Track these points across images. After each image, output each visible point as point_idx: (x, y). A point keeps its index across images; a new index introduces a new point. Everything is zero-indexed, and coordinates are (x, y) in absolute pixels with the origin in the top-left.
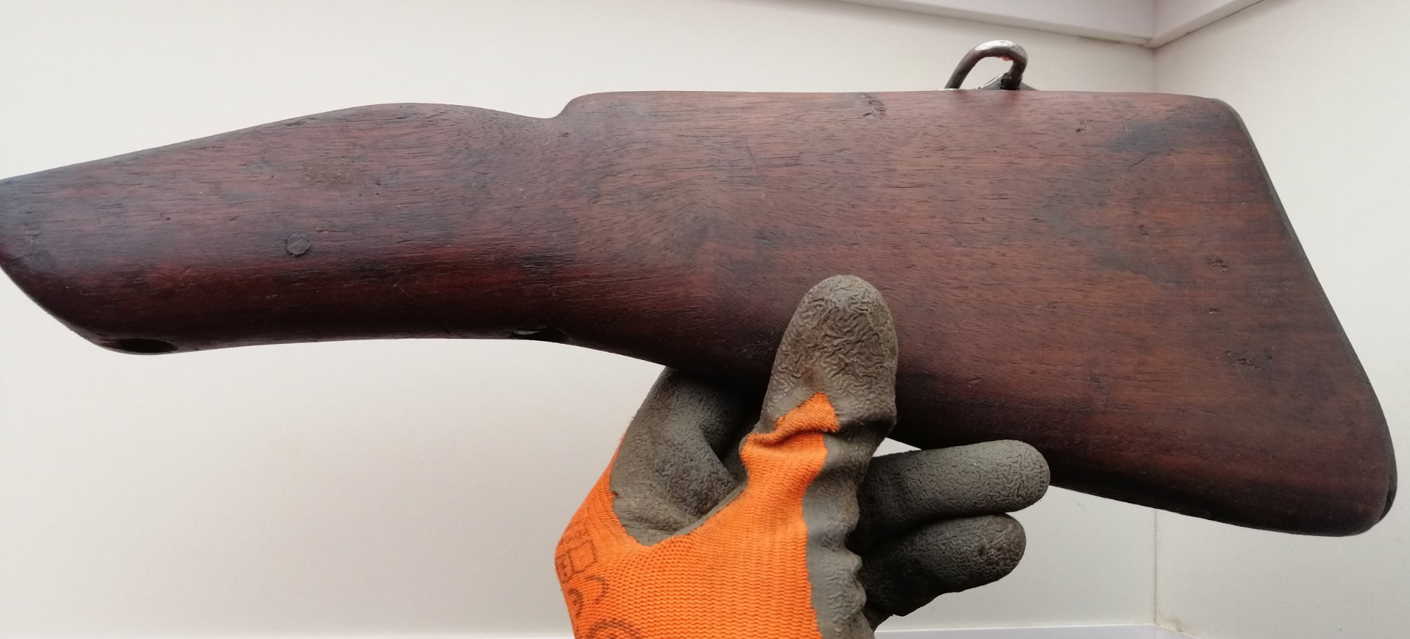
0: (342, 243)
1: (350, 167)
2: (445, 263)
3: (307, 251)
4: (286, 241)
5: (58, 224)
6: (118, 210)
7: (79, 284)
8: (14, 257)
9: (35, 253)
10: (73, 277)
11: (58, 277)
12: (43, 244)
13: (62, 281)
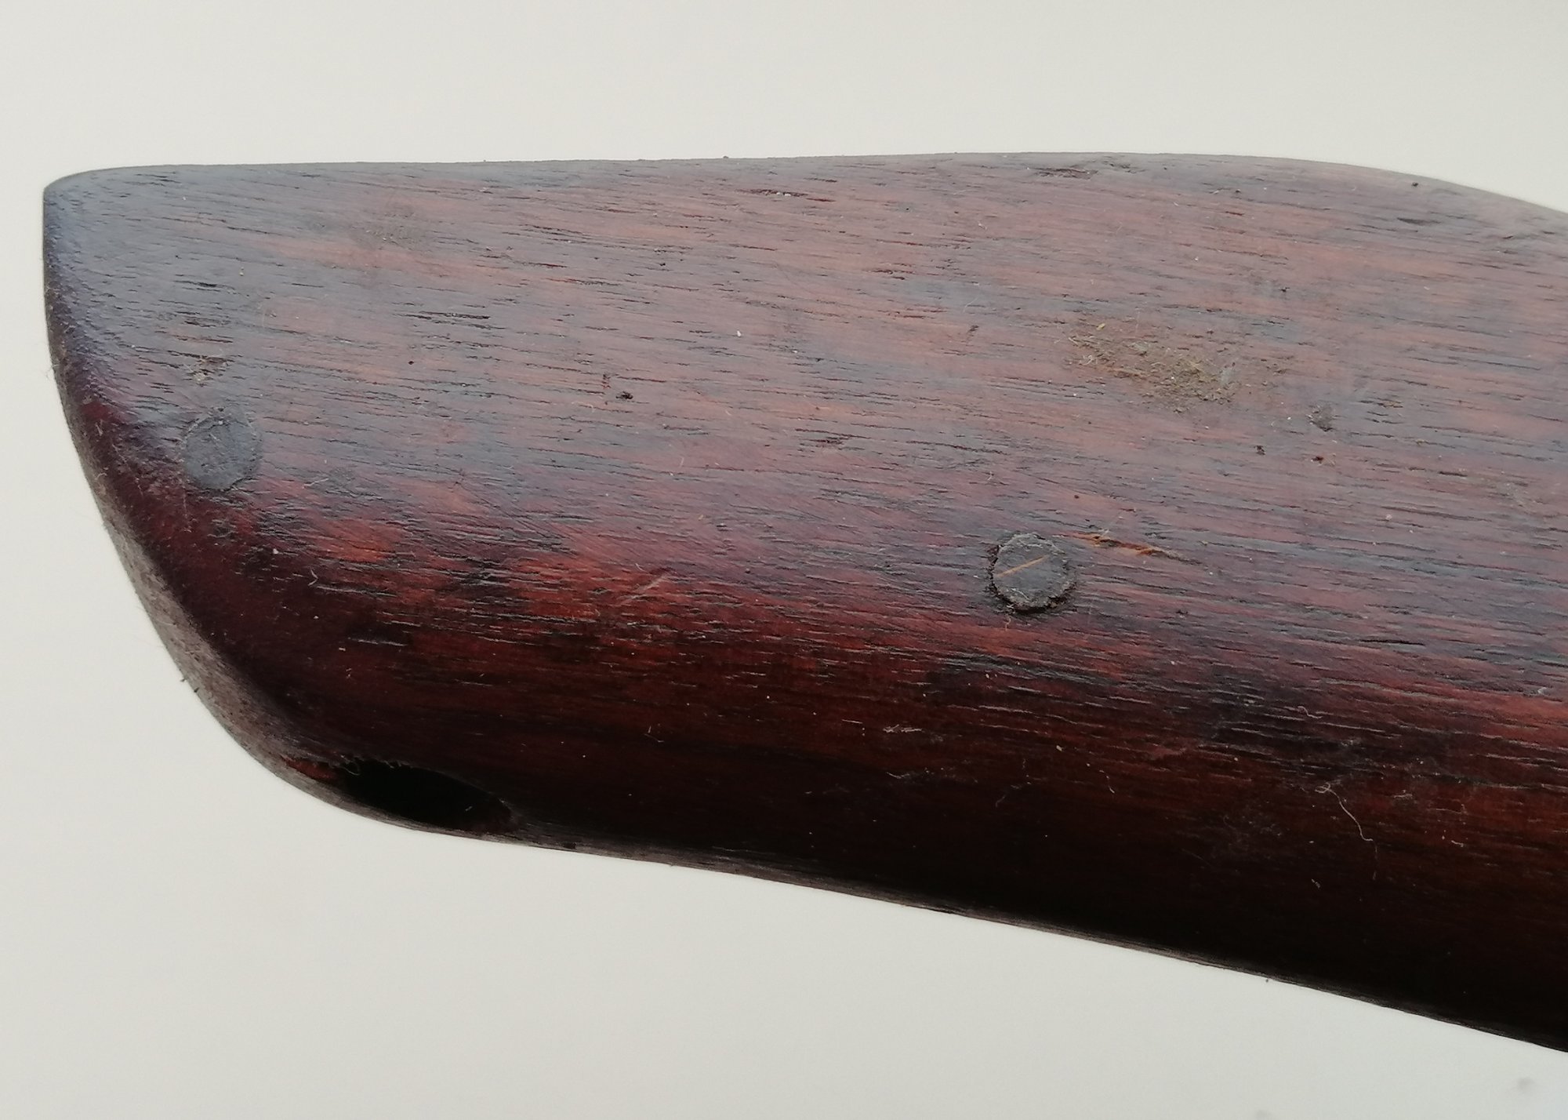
0: (1176, 601)
1: (1233, 349)
2: (1517, 749)
3: (1058, 600)
4: (995, 550)
5: (290, 339)
6: (477, 335)
7: (314, 550)
8: (138, 416)
9: (202, 418)
10: (302, 521)
11: (256, 513)
12: (230, 395)
13: (265, 526)
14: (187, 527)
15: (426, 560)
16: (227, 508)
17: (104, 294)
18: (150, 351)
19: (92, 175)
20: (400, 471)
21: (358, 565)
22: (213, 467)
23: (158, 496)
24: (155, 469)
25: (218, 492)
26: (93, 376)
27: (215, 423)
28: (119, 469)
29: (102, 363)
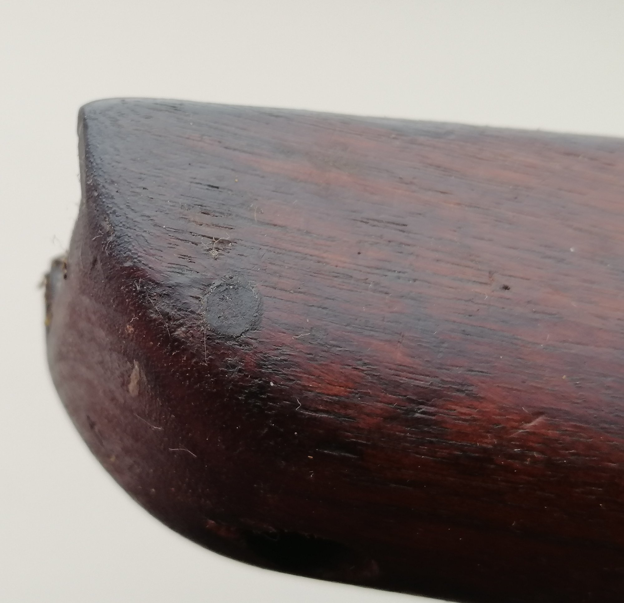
5: (275, 230)
6: (400, 237)
7: (300, 385)
8: (170, 278)
9: (217, 283)
10: (292, 363)
11: (259, 355)
12: (237, 268)
13: (265, 365)
14: (205, 361)
15: (378, 396)
16: (238, 350)
17: (140, 187)
18: (176, 231)
19: (123, 101)
20: (359, 330)
21: (330, 397)
22: (226, 319)
23: (183, 338)
24: (183, 318)
25: (231, 338)
26: (133, 246)
27: (227, 287)
28: (152, 315)
29: (141, 237)
